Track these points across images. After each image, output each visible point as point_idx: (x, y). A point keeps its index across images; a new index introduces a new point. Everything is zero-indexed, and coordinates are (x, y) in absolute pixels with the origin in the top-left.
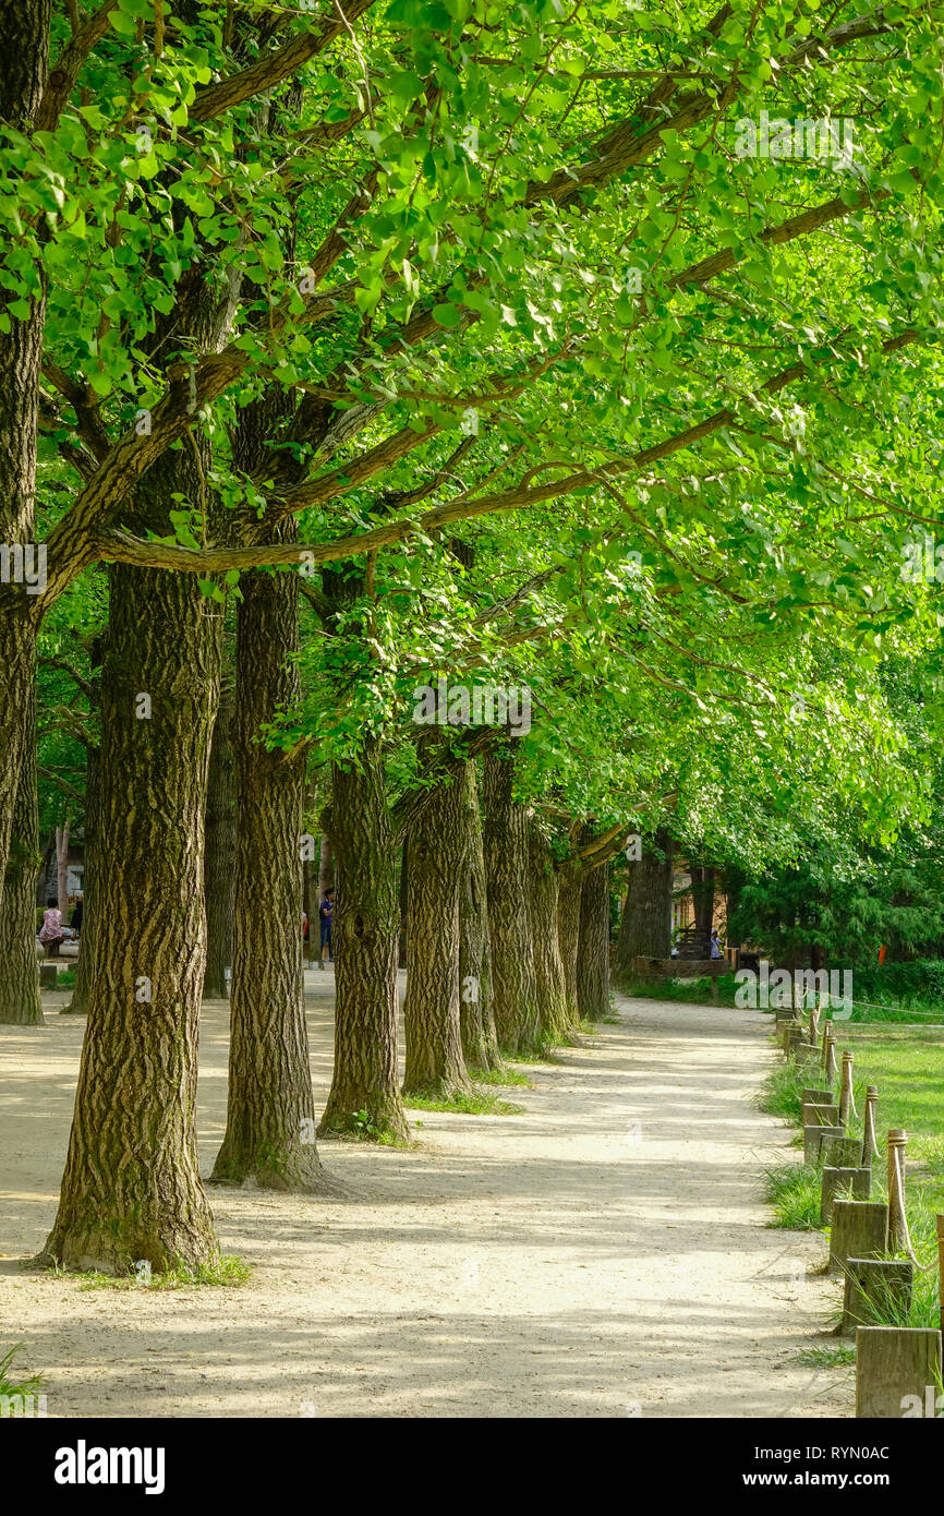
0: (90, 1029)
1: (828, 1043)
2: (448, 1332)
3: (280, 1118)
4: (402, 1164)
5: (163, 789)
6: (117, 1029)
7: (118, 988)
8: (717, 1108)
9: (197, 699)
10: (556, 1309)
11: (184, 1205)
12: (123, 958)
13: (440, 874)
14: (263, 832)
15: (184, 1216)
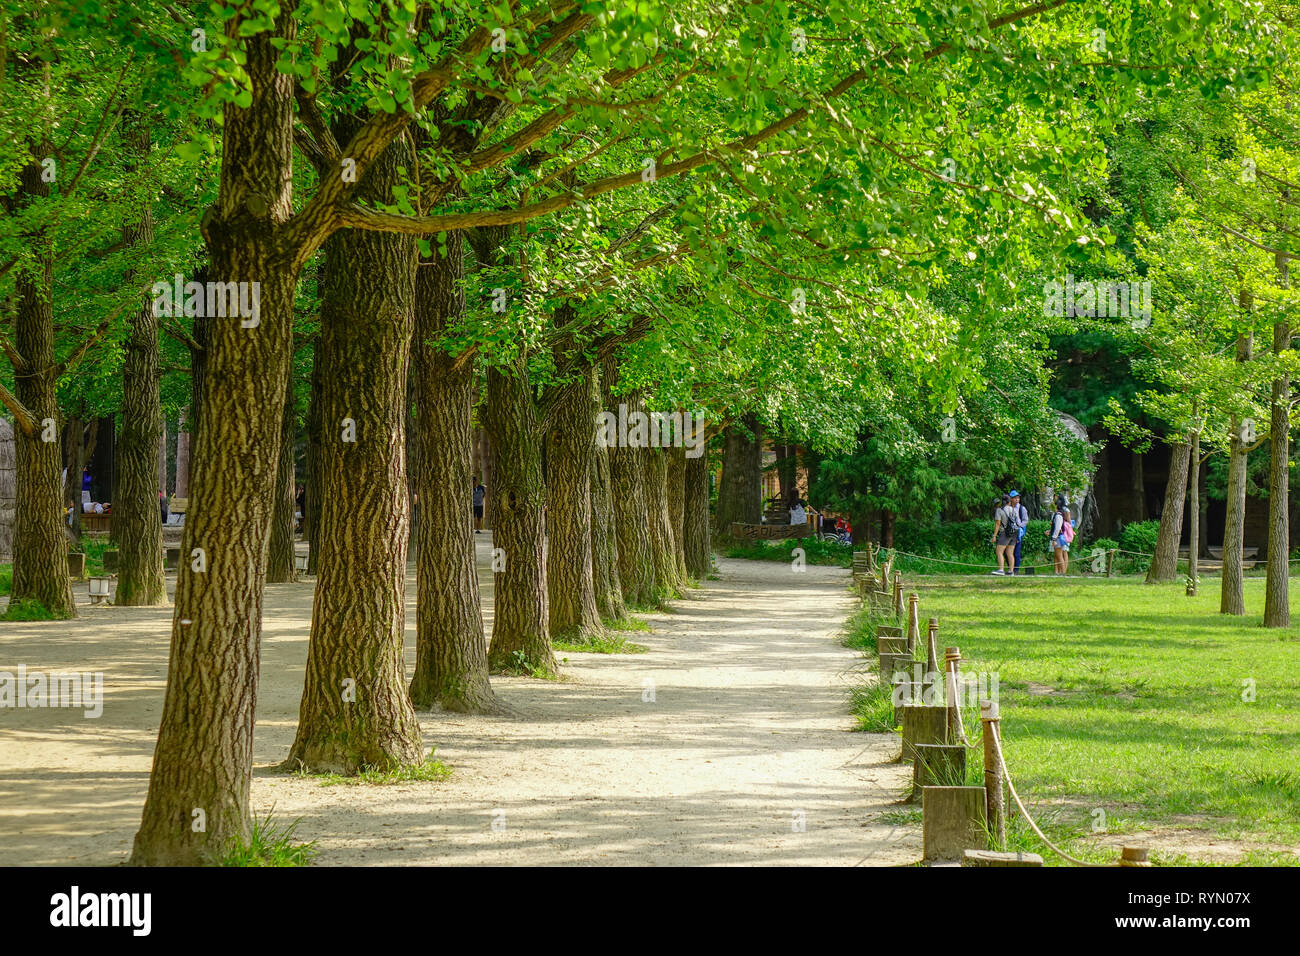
0: (320, 584)
1: (897, 588)
2: (611, 808)
3: (459, 655)
4: (555, 693)
5: (372, 395)
6: (342, 583)
7: (341, 551)
8: (806, 645)
9: (397, 324)
10: (693, 791)
11: (398, 719)
12: (345, 528)
13: (573, 457)
14: (439, 425)
15: (398, 728)
